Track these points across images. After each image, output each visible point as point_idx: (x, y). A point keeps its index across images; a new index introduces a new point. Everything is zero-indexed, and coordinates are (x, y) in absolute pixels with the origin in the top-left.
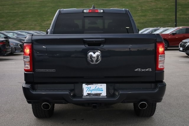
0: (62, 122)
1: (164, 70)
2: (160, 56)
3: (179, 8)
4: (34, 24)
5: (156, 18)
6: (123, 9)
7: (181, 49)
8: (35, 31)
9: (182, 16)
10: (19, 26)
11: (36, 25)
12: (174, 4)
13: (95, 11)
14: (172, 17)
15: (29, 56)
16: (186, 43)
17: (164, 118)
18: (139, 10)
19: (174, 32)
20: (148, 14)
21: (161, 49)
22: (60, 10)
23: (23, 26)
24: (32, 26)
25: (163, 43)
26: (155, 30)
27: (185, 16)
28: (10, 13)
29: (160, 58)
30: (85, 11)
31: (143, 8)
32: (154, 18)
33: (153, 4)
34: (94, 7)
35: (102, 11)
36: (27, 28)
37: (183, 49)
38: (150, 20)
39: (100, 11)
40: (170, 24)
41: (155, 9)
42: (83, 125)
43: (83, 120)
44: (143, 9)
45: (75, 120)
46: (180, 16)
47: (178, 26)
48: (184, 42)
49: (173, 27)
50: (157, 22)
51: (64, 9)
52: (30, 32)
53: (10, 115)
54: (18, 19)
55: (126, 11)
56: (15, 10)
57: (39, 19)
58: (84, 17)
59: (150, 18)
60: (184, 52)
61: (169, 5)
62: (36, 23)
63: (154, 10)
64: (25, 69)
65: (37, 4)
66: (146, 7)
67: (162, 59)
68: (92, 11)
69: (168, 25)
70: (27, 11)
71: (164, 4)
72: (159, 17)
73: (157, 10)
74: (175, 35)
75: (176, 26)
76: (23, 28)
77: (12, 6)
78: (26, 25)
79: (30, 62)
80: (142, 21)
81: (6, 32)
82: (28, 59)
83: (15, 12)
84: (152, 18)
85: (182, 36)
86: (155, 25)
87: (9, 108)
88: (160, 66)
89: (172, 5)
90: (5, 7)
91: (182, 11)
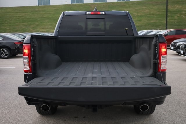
0: (64, 120)
1: (166, 71)
2: (163, 57)
3: (169, 14)
4: (50, 27)
5: (150, 22)
6: (124, 11)
7: (172, 48)
8: (50, 33)
9: (171, 21)
10: (37, 29)
11: (51, 29)
12: (165, 10)
13: (97, 13)
14: (162, 22)
15: (28, 57)
16: (177, 43)
17: (163, 115)
19: (166, 34)
21: (163, 50)
22: (64, 12)
23: (41, 29)
24: (48, 29)
25: (165, 43)
26: (149, 32)
27: (174, 21)
28: (30, 18)
29: (163, 58)
30: (88, 13)
32: (148, 22)
33: (147, 11)
34: (96, 10)
35: (103, 13)
36: (44, 31)
37: (174, 49)
38: (145, 24)
39: (101, 13)
40: (161, 27)
42: (84, 123)
43: (84, 117)
44: (139, 15)
45: (77, 117)
46: (169, 21)
47: (168, 29)
48: (175, 42)
49: (165, 29)
50: (150, 26)
51: (68, 12)
52: (45, 34)
53: (16, 111)
54: (37, 23)
55: (126, 13)
56: (34, 16)
57: (54, 23)
58: (87, 19)
59: (145, 22)
60: (175, 50)
62: (51, 26)
63: (148, 15)
64: (24, 70)
65: (53, 11)
66: (141, 13)
67: (165, 60)
68: (94, 13)
69: (160, 28)
70: (44, 17)
72: (152, 22)
73: (150, 15)
74: (167, 36)
75: (167, 29)
76: (41, 31)
77: (32, 13)
78: (43, 29)
79: (29, 62)
81: (25, 34)
82: (27, 59)
83: (35, 18)
84: (146, 22)
85: (172, 37)
86: (149, 28)
87: (16, 103)
88: (162, 67)
89: (164, 12)
90: (27, 13)
91: (172, 17)
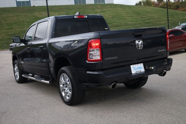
18: (4, 24)
20: (14, 27)
31: (8, 22)
41: (19, 22)
61: (30, 19)
71: (25, 19)
80: (11, 33)
